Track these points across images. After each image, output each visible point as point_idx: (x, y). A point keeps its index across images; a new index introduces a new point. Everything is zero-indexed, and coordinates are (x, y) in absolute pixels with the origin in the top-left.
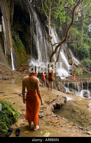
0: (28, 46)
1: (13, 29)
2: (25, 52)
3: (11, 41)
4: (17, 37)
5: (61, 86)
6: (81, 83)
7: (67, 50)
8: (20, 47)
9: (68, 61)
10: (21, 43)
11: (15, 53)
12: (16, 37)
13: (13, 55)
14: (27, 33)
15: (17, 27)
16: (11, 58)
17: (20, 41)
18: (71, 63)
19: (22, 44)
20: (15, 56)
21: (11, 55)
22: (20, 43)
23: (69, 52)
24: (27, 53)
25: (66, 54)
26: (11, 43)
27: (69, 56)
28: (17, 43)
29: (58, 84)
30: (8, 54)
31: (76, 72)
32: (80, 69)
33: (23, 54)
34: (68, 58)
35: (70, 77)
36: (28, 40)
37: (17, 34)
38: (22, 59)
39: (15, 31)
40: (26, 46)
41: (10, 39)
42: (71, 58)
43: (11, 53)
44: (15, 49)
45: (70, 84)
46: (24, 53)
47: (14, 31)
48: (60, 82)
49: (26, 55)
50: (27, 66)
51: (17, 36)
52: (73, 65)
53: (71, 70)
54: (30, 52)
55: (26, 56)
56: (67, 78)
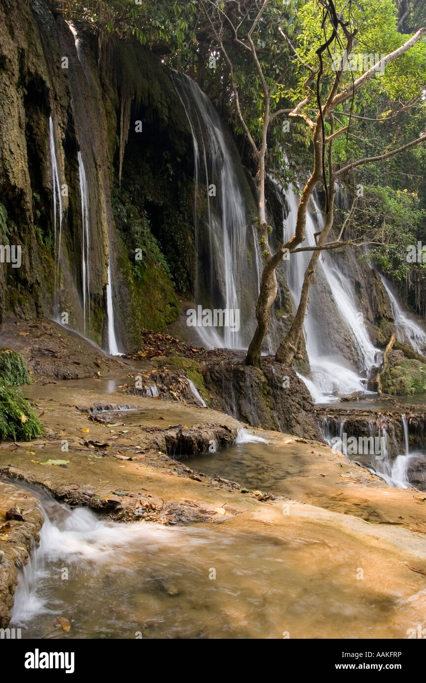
0: (183, 263)
1: (127, 194)
2: (170, 288)
4: (141, 227)
5: (305, 431)
6: (401, 422)
7: (372, 280)
8: (151, 265)
9: (368, 329)
10: (157, 250)
11: (125, 290)
12: (138, 228)
13: (114, 297)
14: (180, 212)
15: (142, 188)
16: (105, 307)
17: (152, 244)
18: (382, 340)
19: (162, 256)
20: (123, 302)
21: (105, 295)
22: (151, 251)
23: (382, 293)
24: (179, 291)
25: (365, 301)
26: (108, 250)
27: (380, 309)
29: (294, 422)
30: (96, 292)
31: (395, 376)
32: (416, 366)
33: (158, 296)
34: (371, 318)
35: (364, 397)
36: (186, 239)
37: (141, 216)
38: (154, 317)
39: (133, 203)
40: (176, 262)
42: (391, 320)
43: (105, 289)
44: (123, 273)
45: (348, 424)
46: (163, 290)
47: (128, 206)
49: (172, 300)
50: (174, 342)
51: (141, 224)
52: (389, 347)
53: (375, 371)
54: (191, 289)
55: (172, 305)
56: (345, 400)
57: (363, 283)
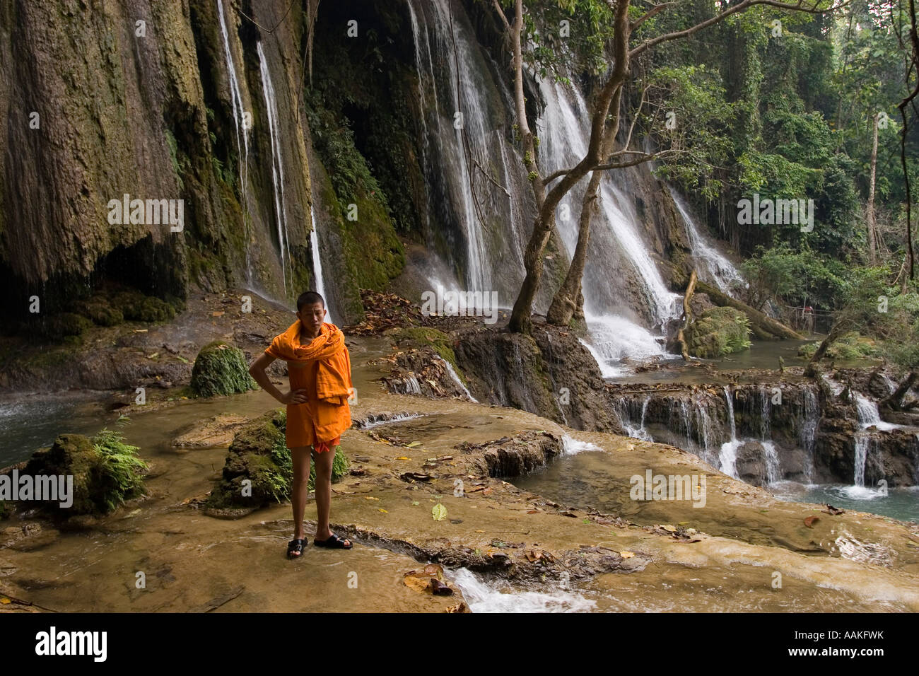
0: (404, 190)
1: (318, 94)
2: (389, 227)
3: (307, 171)
4: (342, 143)
5: (597, 417)
6: (724, 397)
7: (659, 196)
8: (360, 196)
9: (659, 267)
10: (367, 173)
11: (334, 237)
12: (338, 144)
13: (321, 248)
14: (396, 117)
15: (338, 83)
16: (310, 263)
17: (360, 165)
18: (680, 280)
19: (374, 181)
20: (334, 253)
21: (310, 245)
22: (359, 176)
23: (673, 212)
24: (400, 230)
25: (651, 226)
26: (309, 182)
27: (671, 236)
28: (343, 175)
29: (581, 407)
30: (297, 243)
31: (704, 332)
32: (731, 316)
33: (375, 239)
34: (661, 248)
35: (666, 364)
36: (406, 155)
37: (341, 126)
39: (327, 106)
40: (393, 188)
41: (306, 161)
42: (687, 250)
43: (308, 237)
44: (330, 213)
45: (654, 404)
46: (381, 231)
47: (321, 111)
48: (593, 393)
49: (395, 245)
50: (403, 304)
51: (342, 137)
52: (690, 290)
53: (674, 325)
54: (418, 226)
55: (395, 251)
56: (641, 370)
57: (647, 200)
